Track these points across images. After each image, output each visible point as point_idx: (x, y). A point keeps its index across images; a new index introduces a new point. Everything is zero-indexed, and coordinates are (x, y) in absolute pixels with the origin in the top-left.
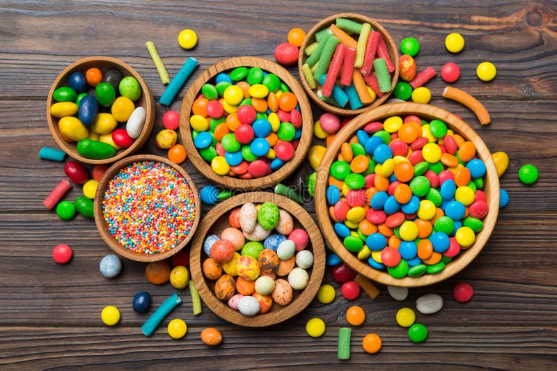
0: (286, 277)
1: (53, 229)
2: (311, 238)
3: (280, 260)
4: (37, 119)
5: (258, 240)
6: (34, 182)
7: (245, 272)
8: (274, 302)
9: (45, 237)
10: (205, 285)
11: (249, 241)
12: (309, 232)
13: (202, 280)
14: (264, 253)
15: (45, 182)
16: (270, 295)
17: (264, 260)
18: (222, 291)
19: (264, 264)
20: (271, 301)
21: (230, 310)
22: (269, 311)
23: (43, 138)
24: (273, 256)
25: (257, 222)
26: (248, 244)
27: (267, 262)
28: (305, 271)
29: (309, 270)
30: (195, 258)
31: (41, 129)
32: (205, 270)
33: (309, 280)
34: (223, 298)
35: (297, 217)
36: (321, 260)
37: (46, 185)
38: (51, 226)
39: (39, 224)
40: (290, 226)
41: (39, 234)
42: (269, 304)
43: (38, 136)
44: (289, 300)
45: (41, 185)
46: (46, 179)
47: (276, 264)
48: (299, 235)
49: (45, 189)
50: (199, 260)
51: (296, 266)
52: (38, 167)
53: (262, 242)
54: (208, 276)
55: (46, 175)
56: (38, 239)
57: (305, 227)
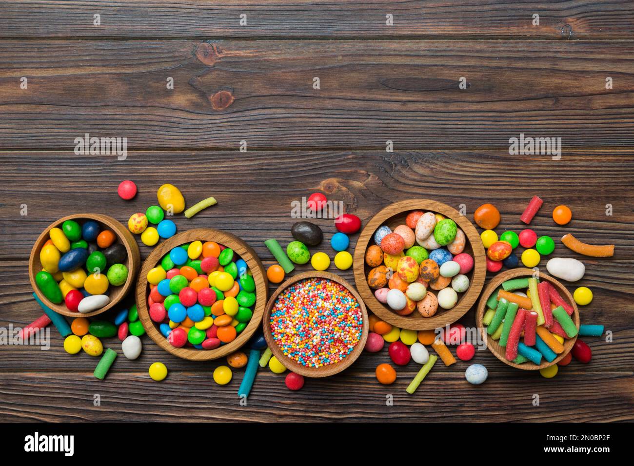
0: (436, 292)
1: (104, 166)
2: (476, 267)
3: (440, 275)
4: (88, 58)
5: (427, 247)
6: (85, 120)
7: (405, 271)
8: (416, 310)
9: (96, 173)
10: (363, 267)
11: (418, 245)
12: (476, 260)
13: (363, 262)
14: (427, 263)
15: (96, 120)
16: (416, 302)
17: (425, 268)
18: (375, 280)
19: (424, 273)
20: (414, 307)
21: (375, 300)
22: (410, 315)
23: (93, 76)
24: (435, 268)
25: (433, 232)
26: (416, 247)
27: (427, 272)
28: (456, 295)
29: (461, 295)
30: (365, 239)
31: (92, 68)
32: (368, 254)
33: (456, 304)
34: (373, 285)
35: (471, 243)
36: (477, 291)
37: (97, 122)
38: (102, 162)
39: (90, 160)
40: (461, 248)
41: (91, 170)
42: (411, 309)
43: (89, 75)
44: (433, 314)
45: (92, 122)
46: (96, 117)
47: (436, 276)
48: (465, 260)
49: (95, 126)
50: (366, 243)
51: (450, 286)
52: (89, 105)
53: (429, 251)
54: (368, 261)
55: (97, 113)
56: (89, 175)
57: (475, 254)
